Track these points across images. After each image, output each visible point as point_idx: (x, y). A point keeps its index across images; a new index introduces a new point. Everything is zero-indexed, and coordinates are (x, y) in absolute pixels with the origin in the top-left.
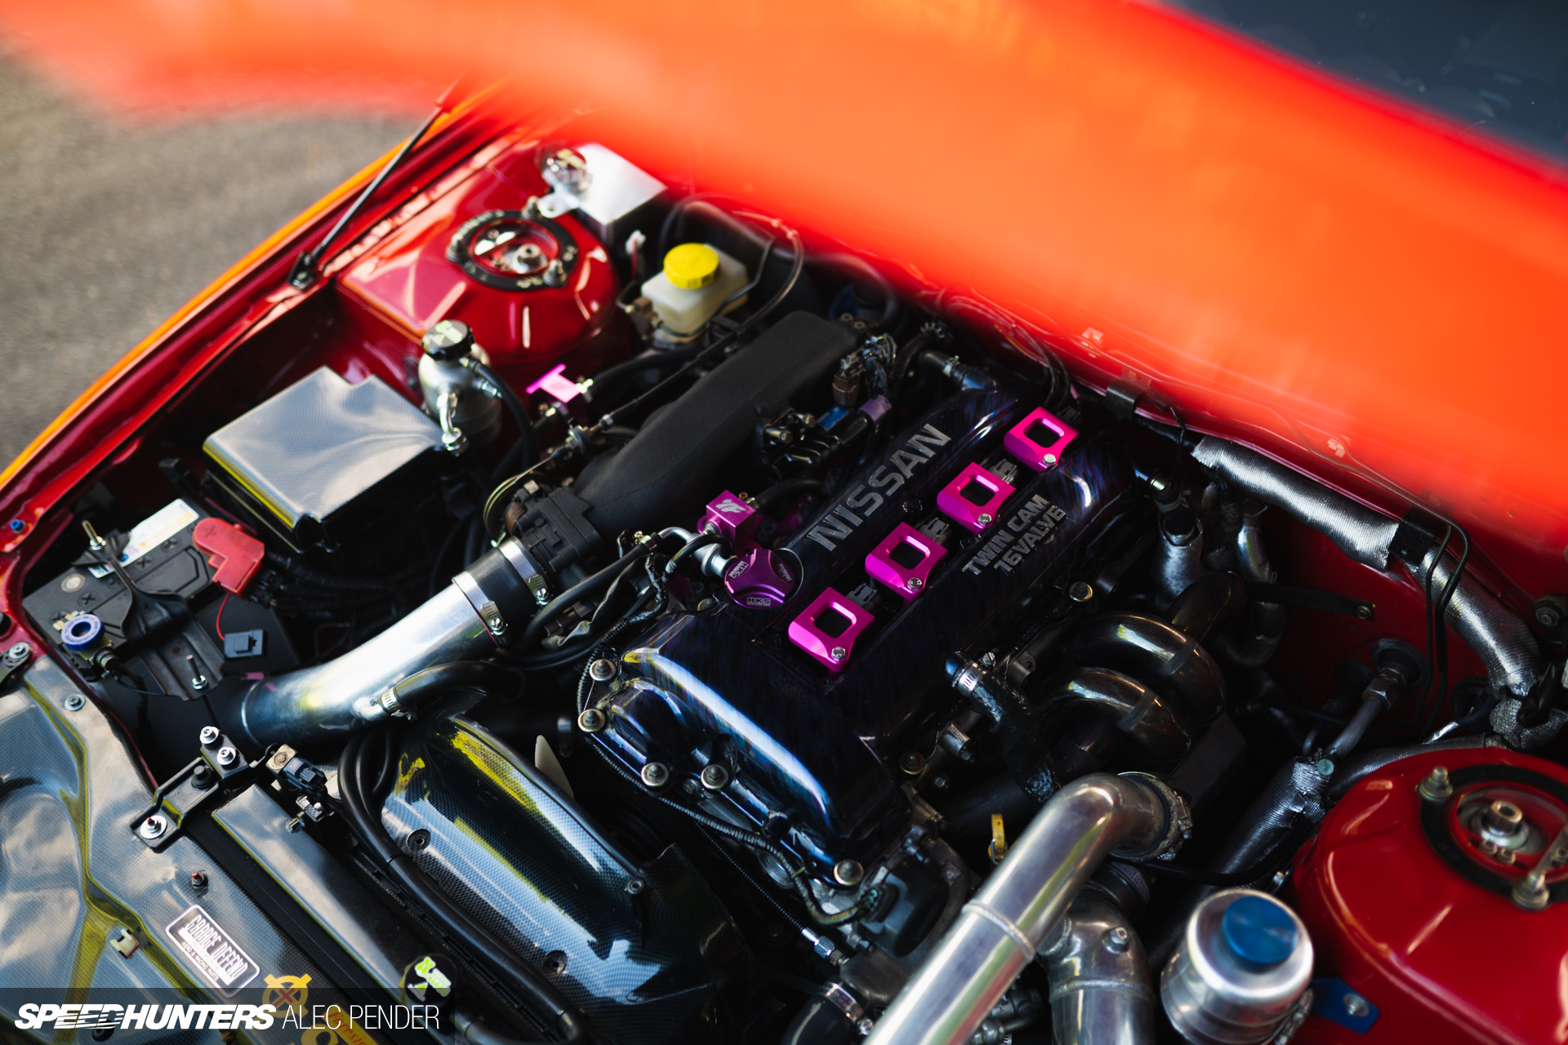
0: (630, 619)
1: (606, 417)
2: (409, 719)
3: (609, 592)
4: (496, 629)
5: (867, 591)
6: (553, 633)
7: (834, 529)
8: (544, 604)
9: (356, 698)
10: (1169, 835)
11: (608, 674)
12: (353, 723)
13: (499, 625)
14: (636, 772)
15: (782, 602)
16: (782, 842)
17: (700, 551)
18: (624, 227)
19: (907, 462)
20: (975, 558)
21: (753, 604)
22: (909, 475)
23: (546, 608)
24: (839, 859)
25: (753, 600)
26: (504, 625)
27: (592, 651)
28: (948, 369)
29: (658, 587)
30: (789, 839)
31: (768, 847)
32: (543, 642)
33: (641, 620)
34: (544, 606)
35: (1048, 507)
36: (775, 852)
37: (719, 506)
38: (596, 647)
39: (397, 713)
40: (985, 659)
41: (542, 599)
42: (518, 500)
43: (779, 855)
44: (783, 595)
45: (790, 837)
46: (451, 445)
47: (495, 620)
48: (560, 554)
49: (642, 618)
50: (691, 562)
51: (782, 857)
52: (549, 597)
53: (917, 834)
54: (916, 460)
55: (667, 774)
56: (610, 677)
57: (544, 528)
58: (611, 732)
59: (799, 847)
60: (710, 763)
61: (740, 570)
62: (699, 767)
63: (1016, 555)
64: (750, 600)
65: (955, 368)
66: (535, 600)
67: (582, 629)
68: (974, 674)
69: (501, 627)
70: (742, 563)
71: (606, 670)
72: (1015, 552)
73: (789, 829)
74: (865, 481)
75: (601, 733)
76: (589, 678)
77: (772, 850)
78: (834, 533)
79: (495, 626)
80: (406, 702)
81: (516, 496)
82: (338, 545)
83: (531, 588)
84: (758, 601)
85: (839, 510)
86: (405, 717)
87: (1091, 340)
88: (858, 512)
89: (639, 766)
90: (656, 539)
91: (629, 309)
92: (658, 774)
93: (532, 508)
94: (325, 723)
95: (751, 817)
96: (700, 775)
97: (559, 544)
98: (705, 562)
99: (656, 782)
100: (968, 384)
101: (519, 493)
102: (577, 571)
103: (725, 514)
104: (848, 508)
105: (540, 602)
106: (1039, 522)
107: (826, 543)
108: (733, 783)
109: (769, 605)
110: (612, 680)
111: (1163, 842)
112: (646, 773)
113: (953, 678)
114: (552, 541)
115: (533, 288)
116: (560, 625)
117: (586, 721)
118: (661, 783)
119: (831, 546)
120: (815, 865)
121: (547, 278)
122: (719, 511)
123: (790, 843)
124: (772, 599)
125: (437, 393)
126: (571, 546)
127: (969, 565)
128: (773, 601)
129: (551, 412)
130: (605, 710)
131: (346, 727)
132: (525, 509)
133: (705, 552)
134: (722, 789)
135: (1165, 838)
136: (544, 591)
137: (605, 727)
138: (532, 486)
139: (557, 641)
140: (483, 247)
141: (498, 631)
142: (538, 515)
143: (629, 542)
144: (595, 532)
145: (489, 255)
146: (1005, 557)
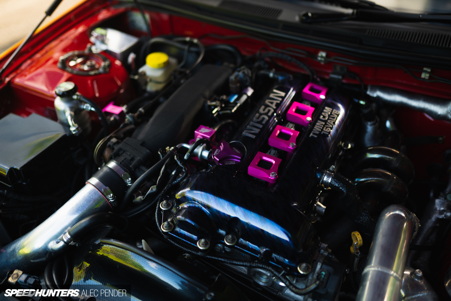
0: (172, 183)
1: (141, 109)
2: (77, 246)
3: (161, 172)
4: (111, 199)
5: (273, 152)
6: (138, 196)
7: (252, 130)
8: (130, 185)
9: (49, 242)
10: (416, 229)
11: (169, 206)
12: (47, 256)
13: (112, 196)
14: (194, 245)
15: (239, 161)
16: (270, 262)
17: (196, 150)
18: (126, 54)
19: (272, 103)
20: (312, 132)
21: (228, 164)
22: (275, 107)
23: (132, 186)
24: (299, 263)
25: (227, 163)
26: (115, 197)
27: (158, 199)
28: (271, 75)
29: (183, 166)
30: (272, 260)
31: (263, 266)
32: (134, 201)
33: (177, 182)
34: (131, 186)
35: (332, 111)
36: (267, 268)
37: (200, 131)
38: (159, 197)
39: (72, 243)
40: (331, 169)
41: (130, 182)
42: (110, 146)
43: (269, 268)
44: (240, 158)
45: (273, 258)
46: (74, 131)
47: (110, 195)
48: (134, 163)
49: (178, 181)
50: (193, 155)
51: (271, 269)
52: (132, 181)
53: (324, 247)
54: (275, 102)
55: (209, 243)
56: (170, 208)
57: (124, 154)
58: (178, 229)
59: (278, 262)
60: (227, 234)
61: (217, 152)
62: (222, 237)
63: (328, 129)
64: (226, 163)
65: (274, 74)
66: (126, 184)
67: (153, 189)
68: (329, 176)
69: (113, 198)
70: (217, 150)
71: (168, 205)
72: (327, 127)
73: (272, 255)
74: (258, 112)
75: (173, 231)
76: (160, 209)
77: (265, 267)
78: (253, 132)
79: (110, 197)
80: (75, 236)
81: (108, 144)
82: (29, 180)
83: (124, 179)
84: (229, 163)
85: (251, 123)
86: (75, 245)
87: (322, 57)
88: (260, 122)
89: (195, 242)
90: (176, 149)
91: (136, 77)
92: (205, 244)
93: (116, 148)
94: (34, 259)
95: (253, 254)
96: (224, 241)
97: (132, 159)
98: (199, 154)
99: (204, 247)
100: (280, 78)
101: (109, 143)
102: (143, 168)
103: (204, 133)
104: (255, 122)
105: (129, 184)
106: (331, 116)
107: (251, 136)
108: (239, 241)
109: (234, 163)
110: (172, 208)
111: (415, 233)
112: (199, 244)
113: (320, 179)
114: (129, 158)
115: (95, 75)
116: (140, 192)
117: (166, 227)
118: (208, 247)
119: (254, 137)
120: (288, 268)
121: (101, 70)
122: (201, 132)
123: (274, 262)
124: (235, 161)
125: (64, 112)
126: (138, 158)
127: (311, 135)
128: (236, 162)
129: (112, 119)
130: (172, 221)
131: (44, 259)
132: (113, 149)
133: (199, 150)
134: (235, 245)
135: (415, 231)
136: (130, 179)
137: (175, 228)
138: (114, 140)
139: (141, 198)
140: (72, 63)
141: (112, 200)
142: (120, 149)
143: (164, 152)
144: (148, 151)
145: (75, 66)
146: (324, 129)
